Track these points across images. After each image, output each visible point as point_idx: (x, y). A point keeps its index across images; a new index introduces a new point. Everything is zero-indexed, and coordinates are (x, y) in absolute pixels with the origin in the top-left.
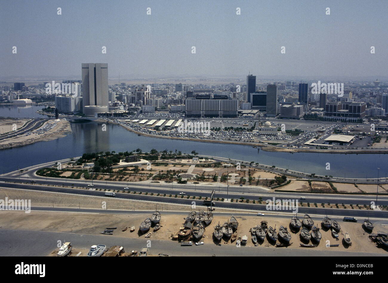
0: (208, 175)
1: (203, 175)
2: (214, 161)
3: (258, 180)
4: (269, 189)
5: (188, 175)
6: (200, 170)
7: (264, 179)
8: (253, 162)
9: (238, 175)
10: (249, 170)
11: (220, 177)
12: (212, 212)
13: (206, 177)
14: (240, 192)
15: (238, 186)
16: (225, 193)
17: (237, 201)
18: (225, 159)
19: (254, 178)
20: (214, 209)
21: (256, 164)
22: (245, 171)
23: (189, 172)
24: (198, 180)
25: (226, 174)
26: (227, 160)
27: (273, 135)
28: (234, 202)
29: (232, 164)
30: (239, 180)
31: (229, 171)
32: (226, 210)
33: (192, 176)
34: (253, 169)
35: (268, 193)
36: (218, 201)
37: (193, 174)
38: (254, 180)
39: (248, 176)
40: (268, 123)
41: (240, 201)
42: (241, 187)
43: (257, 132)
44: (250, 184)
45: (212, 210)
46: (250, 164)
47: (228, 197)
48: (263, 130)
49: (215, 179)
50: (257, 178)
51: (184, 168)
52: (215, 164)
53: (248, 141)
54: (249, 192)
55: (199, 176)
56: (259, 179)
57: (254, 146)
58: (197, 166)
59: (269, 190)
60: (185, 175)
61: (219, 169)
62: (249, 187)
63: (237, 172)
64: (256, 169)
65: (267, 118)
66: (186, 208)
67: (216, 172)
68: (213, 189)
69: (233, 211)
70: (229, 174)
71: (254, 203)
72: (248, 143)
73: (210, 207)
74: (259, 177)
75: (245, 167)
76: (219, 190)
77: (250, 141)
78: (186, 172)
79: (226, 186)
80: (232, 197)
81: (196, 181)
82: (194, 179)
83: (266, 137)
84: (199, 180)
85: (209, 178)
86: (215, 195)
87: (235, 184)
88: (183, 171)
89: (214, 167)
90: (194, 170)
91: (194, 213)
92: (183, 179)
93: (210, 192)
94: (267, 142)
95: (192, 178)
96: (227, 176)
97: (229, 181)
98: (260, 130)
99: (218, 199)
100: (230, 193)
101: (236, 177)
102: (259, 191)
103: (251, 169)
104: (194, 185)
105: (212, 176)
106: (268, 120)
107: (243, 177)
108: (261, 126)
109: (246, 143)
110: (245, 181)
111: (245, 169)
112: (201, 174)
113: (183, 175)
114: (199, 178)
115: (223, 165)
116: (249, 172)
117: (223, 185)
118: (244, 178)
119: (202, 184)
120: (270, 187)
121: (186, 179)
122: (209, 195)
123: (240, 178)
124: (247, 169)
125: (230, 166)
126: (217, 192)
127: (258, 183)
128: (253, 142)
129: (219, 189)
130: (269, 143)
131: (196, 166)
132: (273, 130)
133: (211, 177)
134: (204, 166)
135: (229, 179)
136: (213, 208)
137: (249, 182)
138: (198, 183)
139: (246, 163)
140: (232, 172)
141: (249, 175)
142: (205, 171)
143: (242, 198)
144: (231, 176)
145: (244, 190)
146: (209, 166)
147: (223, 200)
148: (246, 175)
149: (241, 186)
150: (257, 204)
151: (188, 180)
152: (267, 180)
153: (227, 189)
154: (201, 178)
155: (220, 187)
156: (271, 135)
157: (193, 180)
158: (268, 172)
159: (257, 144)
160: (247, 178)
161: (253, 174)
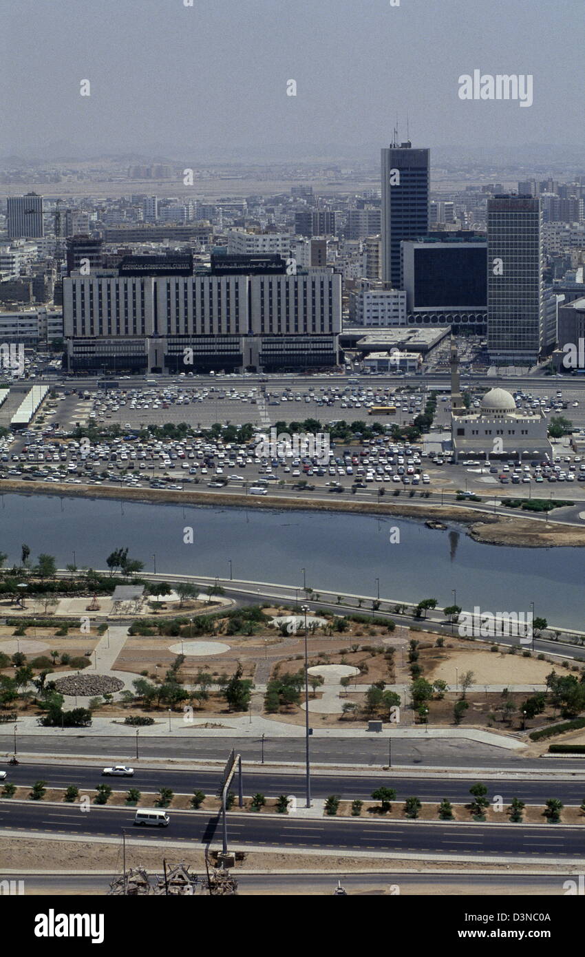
0: (202, 679)
1: (173, 678)
2: (225, 601)
3: (463, 697)
4: (519, 739)
5: (95, 679)
6: (153, 653)
7: (490, 690)
8: (432, 603)
9: (355, 671)
10: (413, 644)
11: (263, 688)
12: (232, 871)
13: (187, 688)
14: (372, 760)
15: (359, 732)
16: (295, 768)
17: (356, 810)
18: (290, 592)
19: (441, 686)
20: (240, 856)
21: (448, 611)
22: (391, 650)
23: (101, 666)
24: (147, 708)
25: (294, 669)
26: (297, 593)
27: (525, 457)
28: (344, 816)
29: (320, 614)
30: (362, 702)
31: (313, 653)
32: (300, 861)
33: (117, 684)
34: (433, 639)
35: (515, 762)
36: (263, 815)
37: (118, 675)
38: (440, 698)
39: (408, 678)
40: (502, 396)
41: (371, 810)
42: (373, 734)
43: (445, 445)
44: (422, 721)
45: (229, 863)
46: (418, 615)
47: (307, 787)
48: (475, 432)
49: (236, 699)
50: (454, 688)
51: (70, 645)
52: (230, 615)
53: (397, 494)
54: (417, 762)
55: (150, 681)
56: (468, 690)
57: (433, 521)
58: (139, 628)
59: (521, 745)
60: (80, 679)
61: (254, 642)
62: (417, 732)
63: (350, 658)
64: (448, 641)
65: (492, 372)
66: (94, 853)
67: (243, 659)
68: (230, 750)
69: (340, 861)
70: (312, 671)
71: (446, 815)
72: (402, 503)
73: (216, 847)
74: (467, 681)
75: (391, 628)
76: (262, 755)
77: (412, 494)
78: (82, 663)
79: (301, 732)
80: (332, 790)
81: (139, 713)
82: (129, 702)
83: (493, 471)
84: (155, 702)
85: (204, 695)
86: (241, 783)
87: (342, 720)
88: (66, 662)
89: (230, 634)
90: (125, 651)
91: (139, 879)
92: (70, 704)
93: (215, 766)
94: (500, 494)
95: (117, 697)
96: (302, 679)
97: (313, 705)
98: (461, 432)
99: (259, 804)
100: (320, 769)
101: (345, 682)
102: (469, 752)
103: (422, 637)
104: (131, 731)
105: (221, 682)
106: (499, 381)
107: (381, 685)
108: (462, 413)
109: (388, 501)
110: (394, 700)
111: (389, 641)
112: (162, 672)
113: (69, 679)
114: (152, 694)
115: (276, 621)
116: (413, 658)
117: (283, 727)
118: (388, 688)
119: (166, 725)
120: (523, 728)
121: (83, 703)
122: (212, 782)
123: (365, 688)
124: (399, 641)
125: (315, 626)
126: (251, 767)
127: (460, 713)
128: (427, 495)
129: (263, 747)
130: (507, 503)
131: (132, 633)
132: (524, 430)
133: (215, 688)
134: (174, 630)
135: (313, 696)
136: (233, 849)
137: (414, 707)
138: (150, 722)
139: (397, 609)
140: (324, 659)
141: (415, 672)
142: (181, 659)
143: (384, 792)
144: (318, 681)
145: (391, 752)
146: (202, 629)
147: (282, 806)
148: (397, 670)
149: (376, 728)
150: (461, 821)
151: (94, 706)
152: (505, 693)
153: (307, 748)
154: (162, 694)
155: (263, 740)
156: (516, 457)
157: (123, 704)
158: (512, 652)
159: (448, 508)
160: (402, 688)
161: (432, 666)
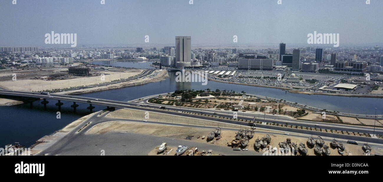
0: (252, 107)
1: (248, 106)
2: (256, 98)
3: (285, 111)
4: (293, 117)
5: (239, 106)
6: (246, 104)
7: (289, 111)
8: (282, 100)
9: (272, 107)
10: (279, 105)
11: (260, 109)
12: (254, 130)
13: (250, 108)
14: (273, 118)
15: (271, 115)
16: (263, 119)
17: (270, 124)
18: (264, 97)
19: (283, 110)
20: (255, 128)
21: (284, 101)
22: (276, 105)
23: (240, 104)
24: (245, 110)
25: (264, 106)
26: (265, 97)
27: (296, 82)
28: (269, 125)
29: (268, 100)
30: (272, 111)
31: (266, 105)
32: (263, 130)
33: (242, 107)
34: (282, 104)
35: (292, 120)
36: (258, 124)
37: (242, 106)
38: (282, 111)
39: (278, 109)
40: (294, 74)
41: (272, 125)
42: (273, 115)
43: (285, 80)
44: (280, 114)
45: (254, 129)
46: (280, 101)
47: (264, 121)
48: (290, 79)
49: (256, 109)
50: (284, 110)
51: (236, 102)
52: (256, 100)
53: (279, 86)
54: (279, 119)
55: (246, 107)
56: (286, 111)
57: (283, 89)
58: (245, 100)
59: (293, 118)
60: (237, 106)
61: (259, 103)
62: (279, 115)
63: (271, 106)
64: (284, 104)
65: (292, 71)
66: (237, 126)
67: (257, 105)
68: (255, 116)
69: (268, 130)
70: (266, 107)
71: (282, 126)
72: (279, 87)
73: (252, 127)
74: (286, 110)
75: (277, 102)
76: (259, 117)
77: (281, 86)
78: (238, 104)
79: (264, 114)
80: (268, 122)
81: (244, 110)
82: (243, 109)
83: (292, 84)
84: (246, 109)
85: (252, 109)
86: (256, 120)
87: (269, 113)
88: (236, 104)
89: (256, 102)
90: (243, 103)
91: (242, 130)
92: (236, 109)
93: (253, 117)
94: (292, 87)
95: (241, 108)
96: (264, 108)
97: (265, 111)
98: (288, 79)
99: (258, 122)
100: (266, 119)
101: (270, 108)
102: (286, 119)
103: (281, 104)
104: (243, 112)
105: (255, 107)
106: (293, 73)
107: (275, 109)
108: (288, 76)
109: (277, 87)
110: (276, 111)
111: (276, 104)
112: (247, 106)
113: (236, 106)
114: (246, 108)
115: (262, 101)
116: (279, 106)
117: (262, 113)
118: (276, 110)
119: (247, 112)
120: (293, 116)
121: (237, 109)
122: (252, 119)
123: (273, 109)
124: (278, 104)
125: (267, 102)
126: (257, 118)
127: (285, 113)
128: (283, 86)
129: (259, 116)
130: (293, 88)
131: (244, 101)
132: (296, 79)
133: (254, 108)
134: (249, 101)
135: (266, 110)
136: (254, 127)
137: (279, 112)
138: (245, 111)
139: (278, 100)
140: (268, 106)
141: (279, 108)
142: (250, 104)
143: (274, 122)
144: (267, 108)
145: (276, 118)
146: (253, 101)
147: (261, 123)
148: (277, 108)
149: (274, 114)
150: (284, 127)
151: (239, 109)
152: (291, 111)
153: (264, 116)
154: (247, 108)
155: (259, 115)
156: (295, 82)
157: (242, 109)
158: (292, 106)
159: (285, 88)
160: (277, 110)
161: (282, 107)
